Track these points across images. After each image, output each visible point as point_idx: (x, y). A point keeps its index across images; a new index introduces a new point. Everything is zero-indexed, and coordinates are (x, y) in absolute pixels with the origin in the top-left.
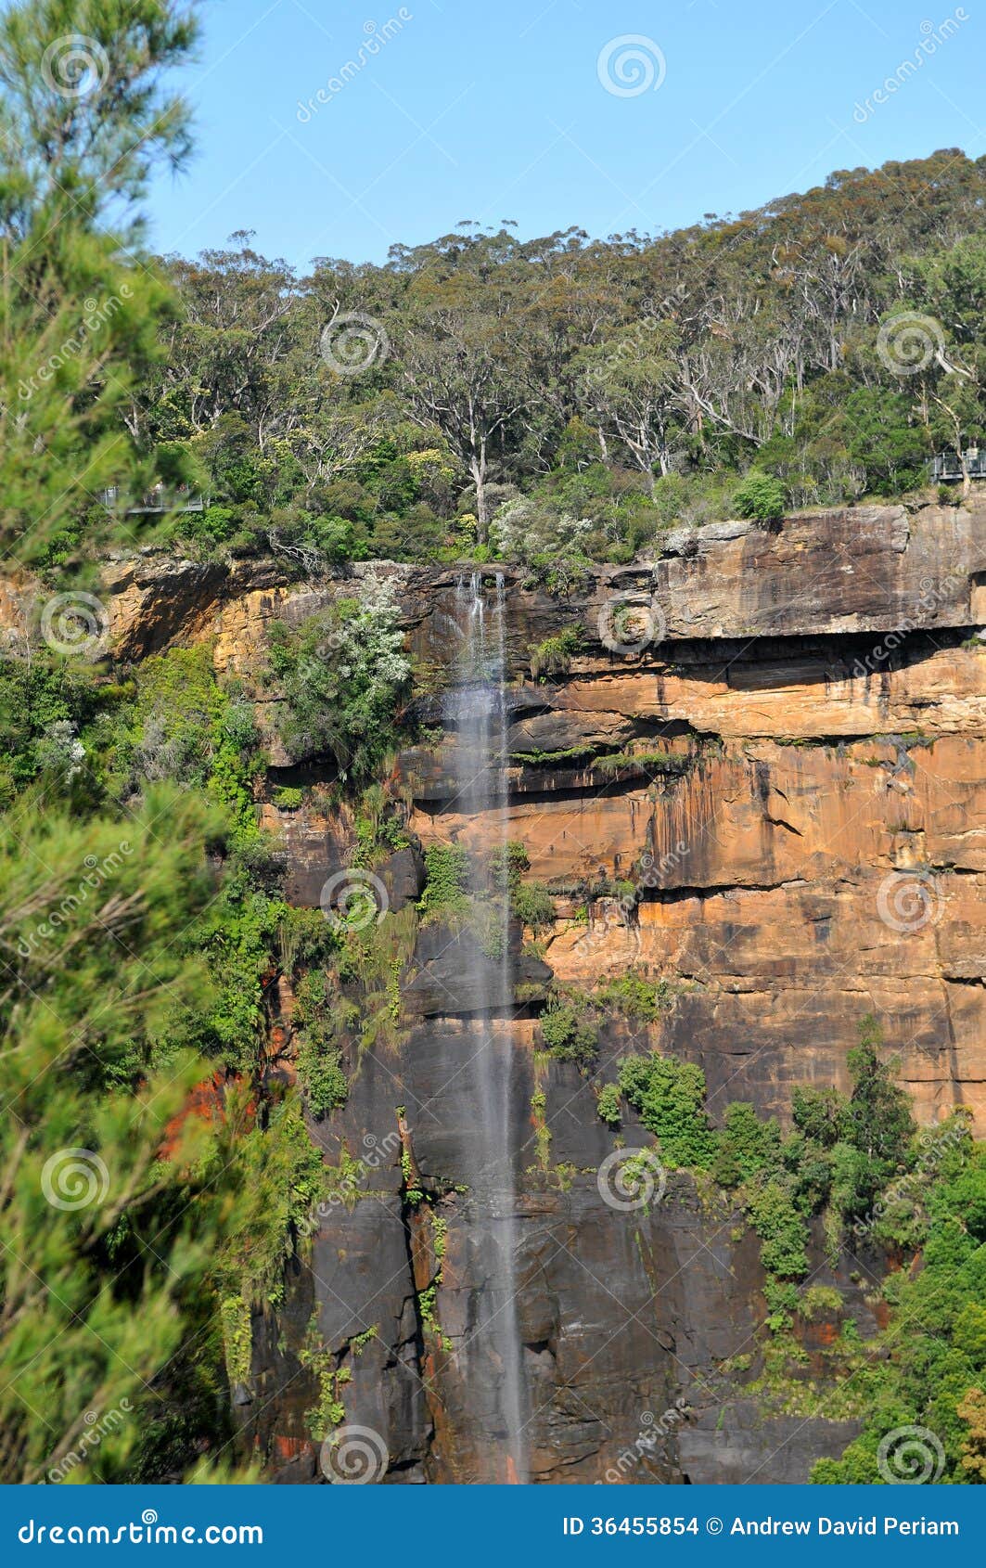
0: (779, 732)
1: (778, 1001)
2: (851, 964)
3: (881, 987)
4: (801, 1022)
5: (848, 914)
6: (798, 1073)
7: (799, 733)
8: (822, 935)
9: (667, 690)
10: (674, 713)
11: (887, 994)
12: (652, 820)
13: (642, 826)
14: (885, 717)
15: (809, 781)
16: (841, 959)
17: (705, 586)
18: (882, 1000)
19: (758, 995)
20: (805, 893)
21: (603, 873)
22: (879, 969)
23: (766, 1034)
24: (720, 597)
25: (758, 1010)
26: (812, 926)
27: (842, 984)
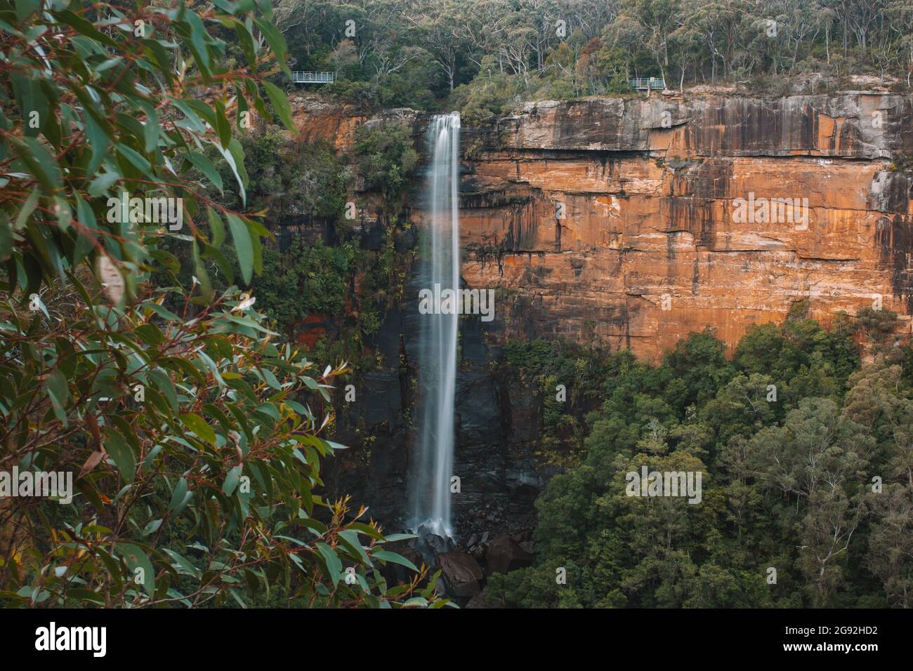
0: (566, 189)
1: (558, 300)
2: (589, 285)
3: (601, 297)
4: (567, 308)
5: (590, 266)
6: (564, 329)
7: (574, 190)
8: (578, 274)
9: (521, 169)
10: (523, 178)
11: (604, 300)
12: (511, 223)
13: (507, 226)
14: (610, 186)
15: (577, 210)
16: (585, 284)
17: (539, 127)
18: (601, 302)
19: (550, 297)
20: (573, 256)
21: (490, 243)
22: (600, 289)
23: (553, 313)
24: (545, 132)
25: (550, 303)
26: (574, 270)
27: (585, 294)
